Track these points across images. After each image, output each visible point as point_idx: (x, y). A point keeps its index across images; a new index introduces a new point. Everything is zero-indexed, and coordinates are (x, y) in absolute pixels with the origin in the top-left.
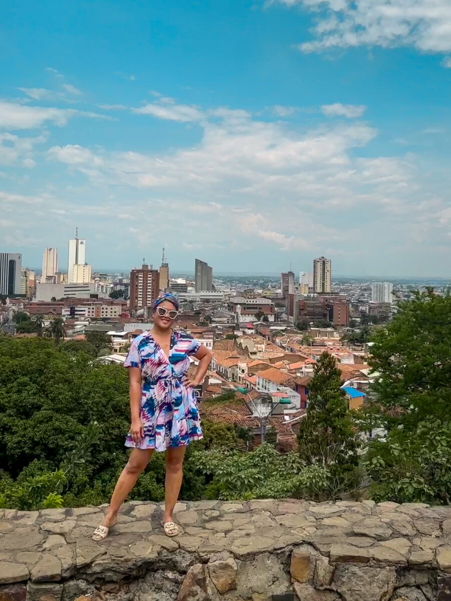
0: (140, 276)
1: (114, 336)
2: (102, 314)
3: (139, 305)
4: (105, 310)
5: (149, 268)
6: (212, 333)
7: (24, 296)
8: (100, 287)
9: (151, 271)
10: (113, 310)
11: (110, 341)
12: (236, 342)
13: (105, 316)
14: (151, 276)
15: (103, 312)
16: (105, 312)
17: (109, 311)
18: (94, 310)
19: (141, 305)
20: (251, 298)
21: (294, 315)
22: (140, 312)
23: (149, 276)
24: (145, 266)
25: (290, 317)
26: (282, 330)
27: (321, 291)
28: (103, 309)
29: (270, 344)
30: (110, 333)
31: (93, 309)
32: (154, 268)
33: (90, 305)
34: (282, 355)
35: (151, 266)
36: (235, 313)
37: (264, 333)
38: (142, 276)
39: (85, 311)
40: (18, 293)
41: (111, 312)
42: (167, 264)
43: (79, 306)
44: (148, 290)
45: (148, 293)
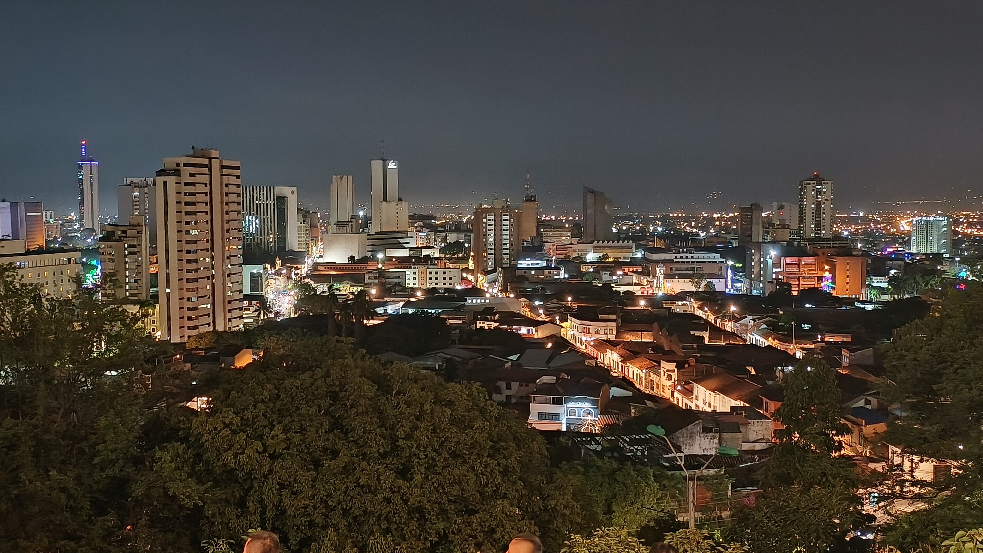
0: (489, 218)
2: (428, 281)
4: (433, 276)
10: (447, 276)
13: (433, 285)
14: (507, 218)
15: (430, 279)
16: (433, 279)
17: (440, 276)
18: (417, 276)
20: (683, 252)
22: (491, 277)
23: (504, 218)
28: (430, 273)
31: (414, 273)
38: (492, 218)
39: (399, 277)
40: (293, 250)
41: (444, 279)
43: (391, 269)
44: (504, 242)
45: (504, 247)
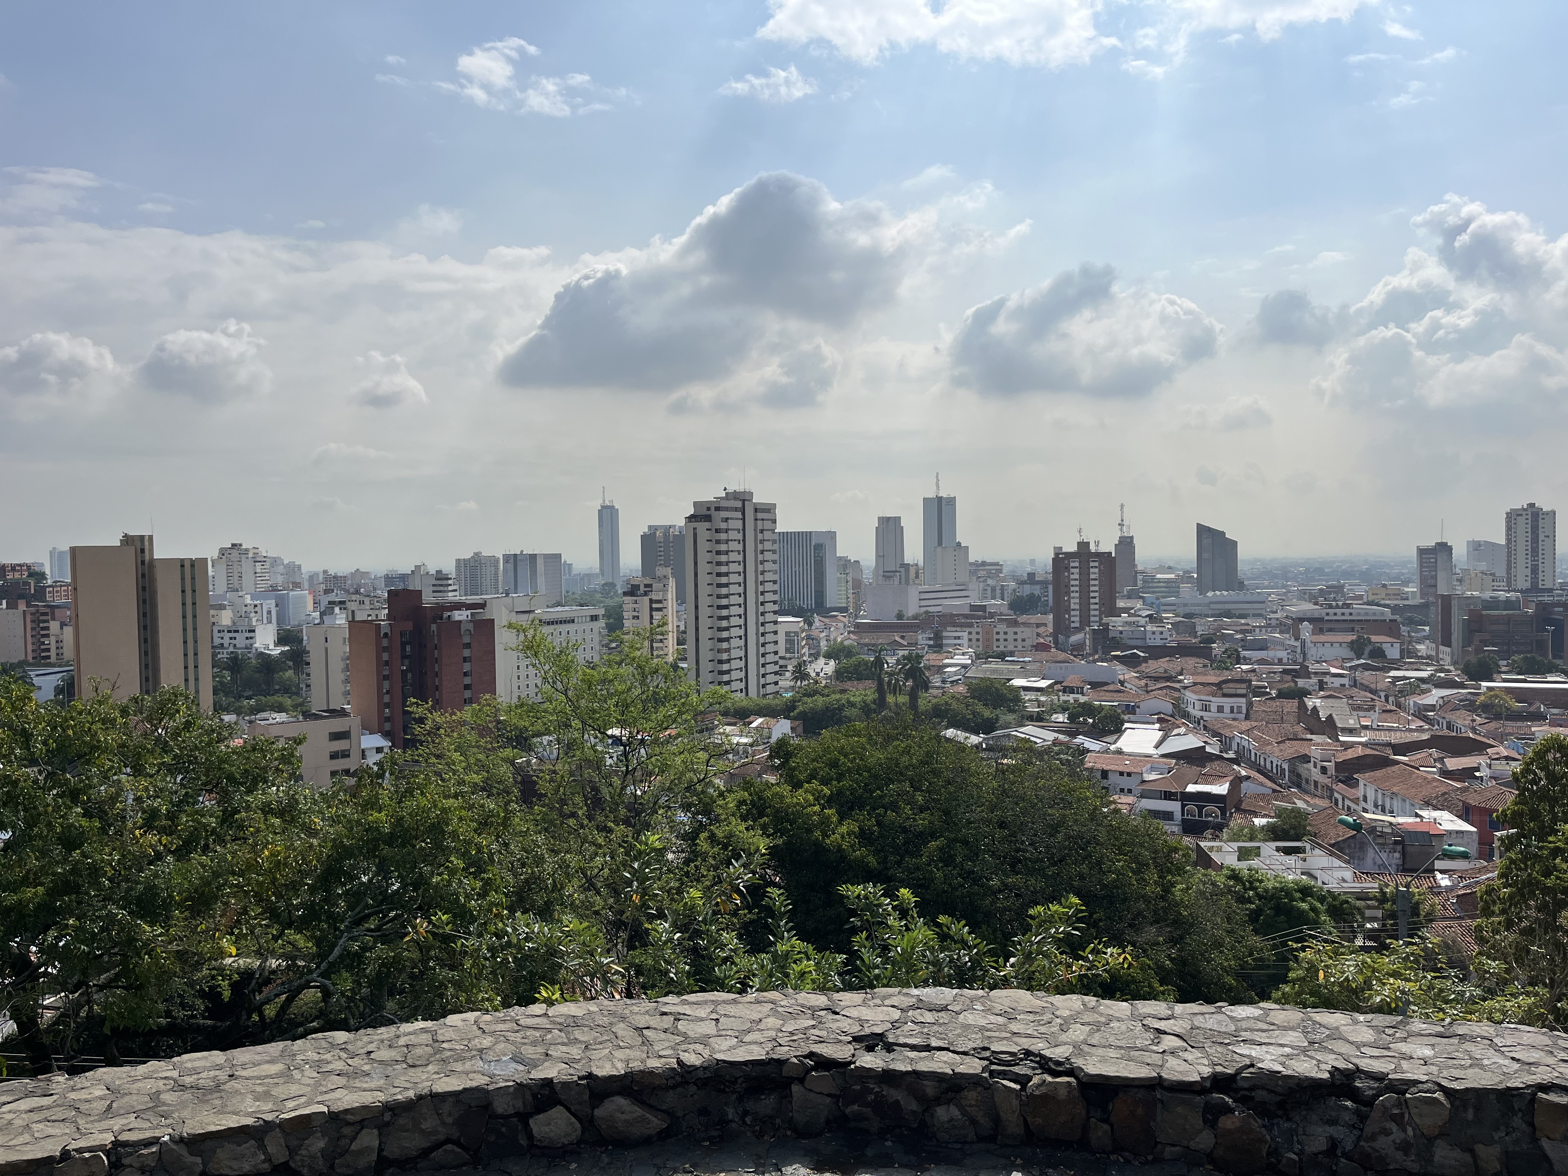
0: (1072, 564)
1: (1026, 689)
2: (995, 644)
3: (1073, 625)
4: (1002, 636)
5: (1093, 548)
6: (1244, 686)
7: (843, 610)
8: (989, 589)
9: (1098, 555)
10: (1019, 637)
11: (1017, 700)
12: (1302, 706)
13: (1002, 648)
14: (1096, 564)
15: (998, 640)
16: (1002, 640)
17: (1010, 637)
18: (980, 637)
19: (1077, 625)
20: (1337, 607)
21: (1454, 644)
22: (1075, 638)
23: (1092, 564)
24: (1083, 546)
25: (1441, 648)
26: (1422, 680)
27: (1528, 585)
28: (998, 633)
29: (1390, 711)
30: (1018, 682)
31: (978, 633)
32: (1103, 549)
33: (971, 625)
34: (1425, 736)
35: (1097, 544)
36: (1297, 639)
37: (1373, 686)
38: (1077, 564)
39: (959, 638)
40: (833, 606)
41: (1015, 640)
42: (1132, 538)
43: (949, 629)
44: (1092, 595)
45: (1092, 601)
